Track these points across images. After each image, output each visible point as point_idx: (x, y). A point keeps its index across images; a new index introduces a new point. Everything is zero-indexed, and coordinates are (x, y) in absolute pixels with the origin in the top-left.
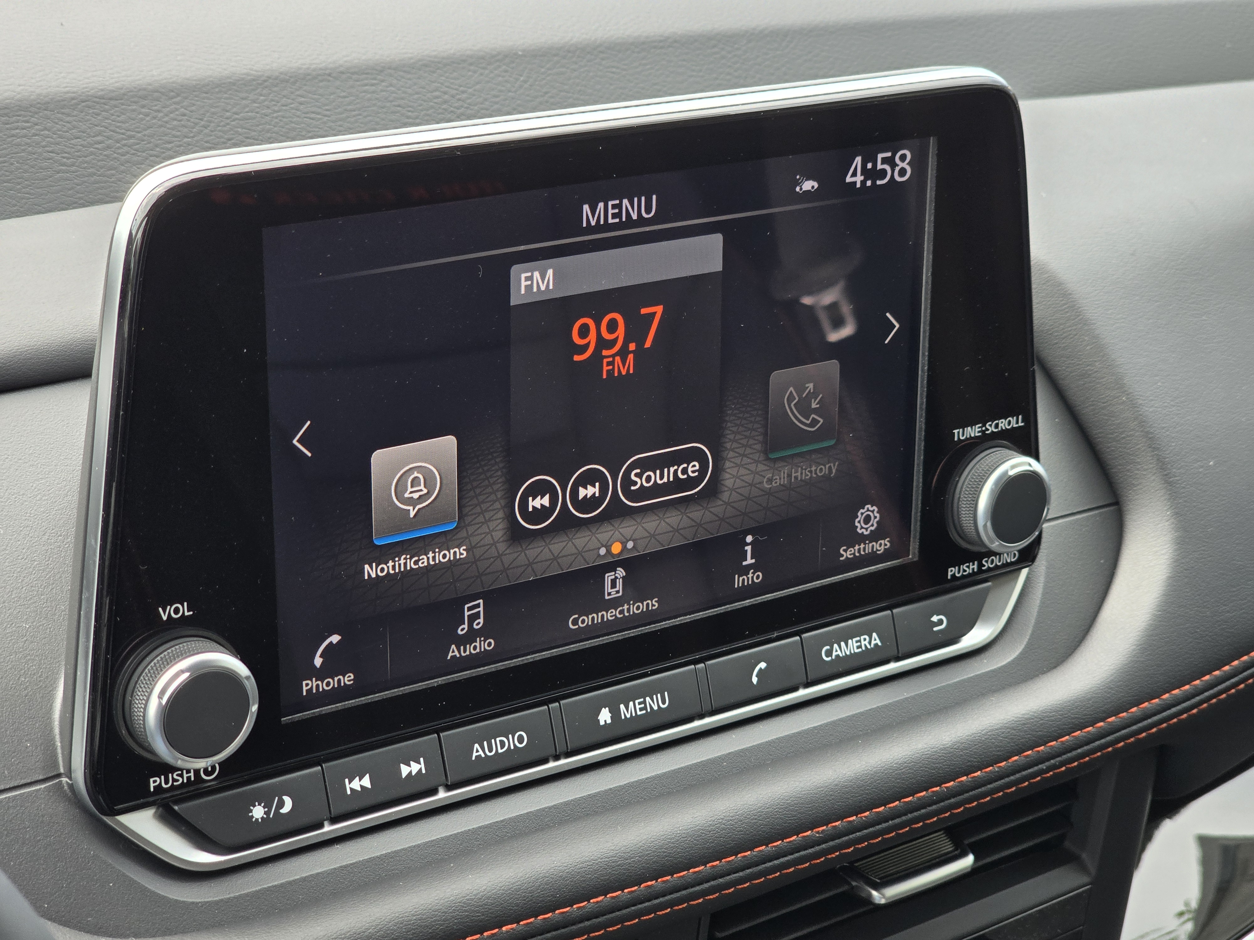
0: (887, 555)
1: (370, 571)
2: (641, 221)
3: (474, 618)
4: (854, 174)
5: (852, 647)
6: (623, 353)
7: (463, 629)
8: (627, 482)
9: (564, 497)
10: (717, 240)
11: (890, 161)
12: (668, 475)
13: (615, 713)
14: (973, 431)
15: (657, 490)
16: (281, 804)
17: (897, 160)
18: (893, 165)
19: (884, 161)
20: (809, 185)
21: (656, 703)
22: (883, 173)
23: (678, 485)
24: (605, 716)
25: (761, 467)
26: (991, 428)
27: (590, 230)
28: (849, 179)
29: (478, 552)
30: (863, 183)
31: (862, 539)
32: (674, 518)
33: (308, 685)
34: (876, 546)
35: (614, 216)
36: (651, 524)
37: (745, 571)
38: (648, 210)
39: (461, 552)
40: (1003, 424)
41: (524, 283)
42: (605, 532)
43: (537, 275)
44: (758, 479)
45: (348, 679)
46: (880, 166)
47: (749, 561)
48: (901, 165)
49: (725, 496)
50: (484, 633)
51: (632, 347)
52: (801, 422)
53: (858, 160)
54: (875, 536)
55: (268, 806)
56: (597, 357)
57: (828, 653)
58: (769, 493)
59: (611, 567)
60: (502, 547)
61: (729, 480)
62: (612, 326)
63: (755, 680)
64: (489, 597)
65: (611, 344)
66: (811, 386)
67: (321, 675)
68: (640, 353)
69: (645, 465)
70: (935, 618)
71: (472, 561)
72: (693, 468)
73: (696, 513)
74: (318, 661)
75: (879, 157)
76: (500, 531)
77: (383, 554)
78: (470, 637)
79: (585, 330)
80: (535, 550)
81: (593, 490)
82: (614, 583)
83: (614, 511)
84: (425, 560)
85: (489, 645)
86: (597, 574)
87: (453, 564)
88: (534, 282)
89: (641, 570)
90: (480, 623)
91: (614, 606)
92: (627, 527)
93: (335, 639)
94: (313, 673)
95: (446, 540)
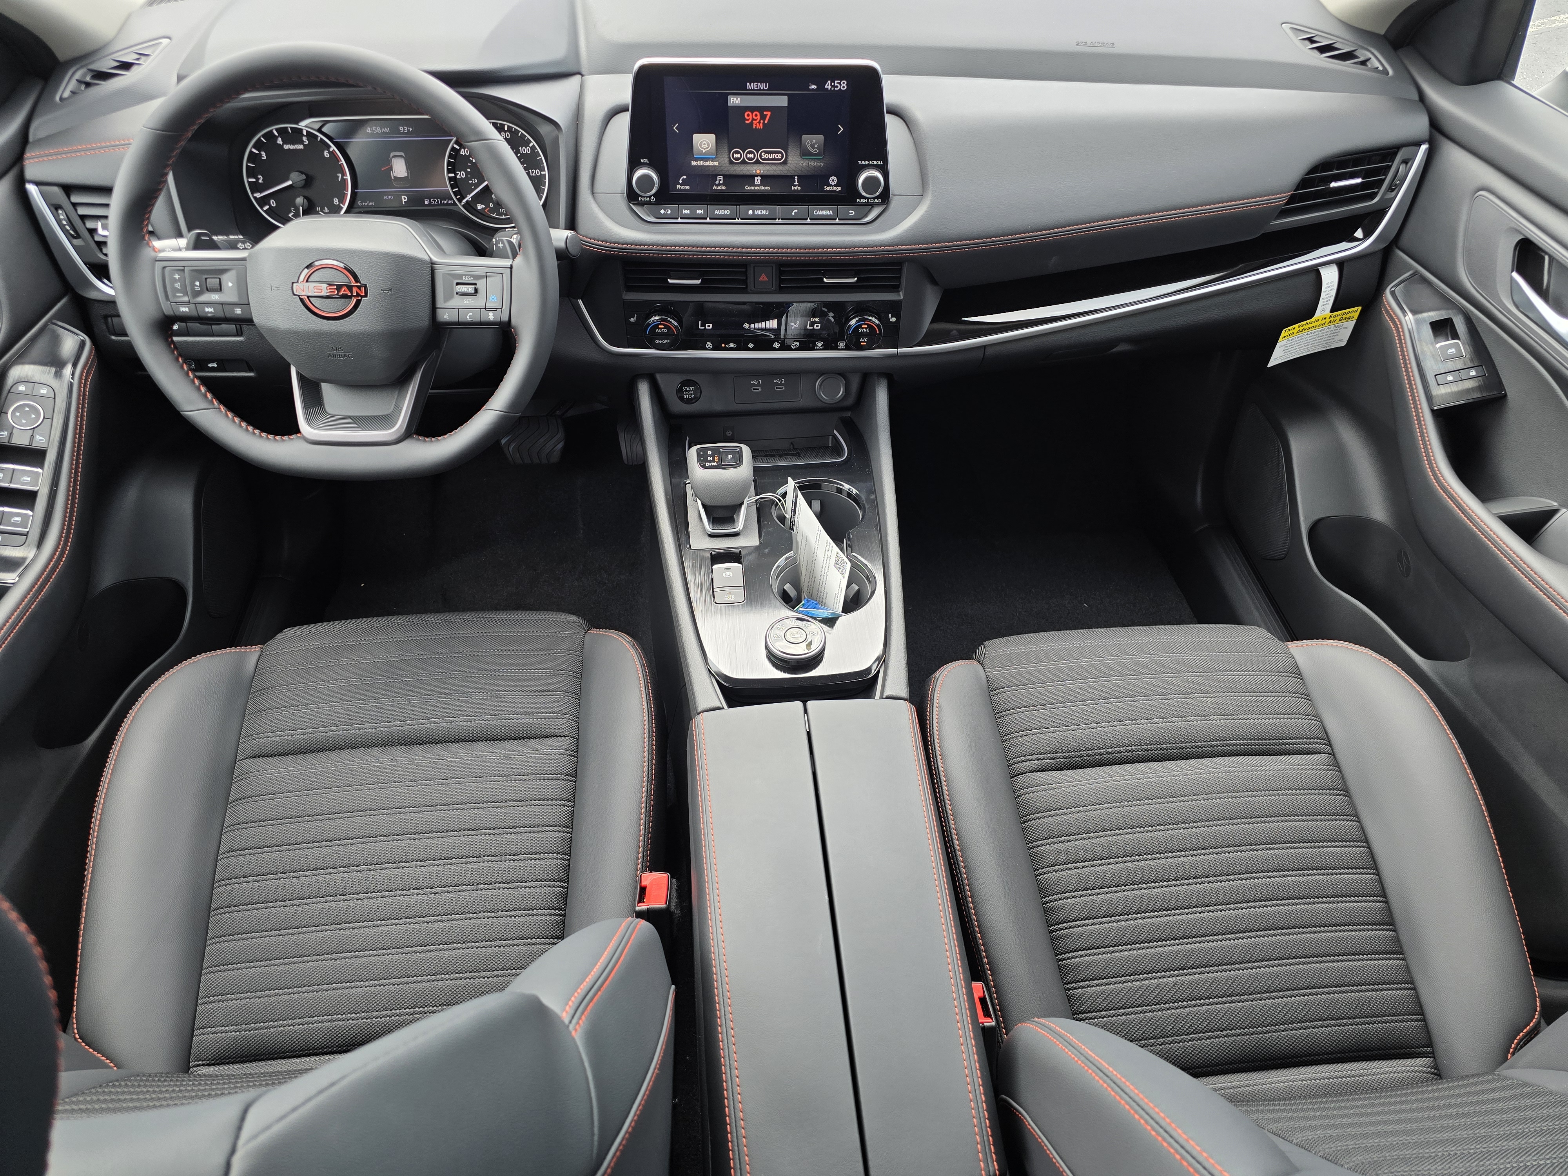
0: (839, 192)
1: (693, 163)
2: (764, 89)
3: (720, 180)
4: (828, 85)
5: (824, 213)
6: (759, 123)
7: (717, 182)
8: (761, 156)
9: (744, 156)
10: (786, 97)
11: (840, 84)
12: (772, 156)
13: (753, 212)
14: (866, 163)
15: (769, 159)
16: (668, 211)
17: (842, 83)
18: (841, 85)
19: (837, 83)
20: (814, 87)
21: (765, 212)
22: (837, 87)
23: (775, 159)
24: (750, 212)
25: (799, 160)
26: (871, 163)
27: (749, 90)
28: (826, 87)
29: (721, 164)
30: (831, 88)
31: (831, 185)
32: (774, 167)
33: (678, 186)
34: (836, 189)
35: (756, 87)
36: (768, 167)
37: (795, 186)
38: (766, 87)
39: (717, 164)
40: (875, 163)
41: (732, 101)
42: (755, 167)
43: (735, 99)
44: (799, 162)
45: (688, 187)
46: (836, 85)
47: (796, 183)
48: (843, 85)
49: (789, 165)
50: (722, 184)
51: (762, 121)
52: (812, 151)
53: (829, 82)
54: (835, 186)
55: (665, 211)
56: (752, 123)
57: (816, 212)
58: (802, 167)
59: (757, 176)
60: (727, 165)
61: (790, 161)
62: (756, 115)
63: (793, 214)
64: (725, 176)
65: (756, 120)
66: (814, 141)
67: (682, 185)
68: (764, 123)
69: (766, 152)
70: (851, 212)
71: (720, 166)
72: (780, 156)
73: (781, 168)
74: (681, 181)
75: (836, 82)
76: (726, 160)
77: (697, 160)
78: (719, 185)
79: (748, 115)
80: (736, 167)
81: (751, 156)
82: (758, 180)
83: (757, 162)
84: (707, 163)
85: (724, 188)
86: (753, 177)
87: (714, 166)
88: (734, 101)
89: (765, 178)
90: (721, 182)
91: (758, 186)
92: (761, 167)
93: (685, 177)
94: (679, 184)
95: (713, 160)
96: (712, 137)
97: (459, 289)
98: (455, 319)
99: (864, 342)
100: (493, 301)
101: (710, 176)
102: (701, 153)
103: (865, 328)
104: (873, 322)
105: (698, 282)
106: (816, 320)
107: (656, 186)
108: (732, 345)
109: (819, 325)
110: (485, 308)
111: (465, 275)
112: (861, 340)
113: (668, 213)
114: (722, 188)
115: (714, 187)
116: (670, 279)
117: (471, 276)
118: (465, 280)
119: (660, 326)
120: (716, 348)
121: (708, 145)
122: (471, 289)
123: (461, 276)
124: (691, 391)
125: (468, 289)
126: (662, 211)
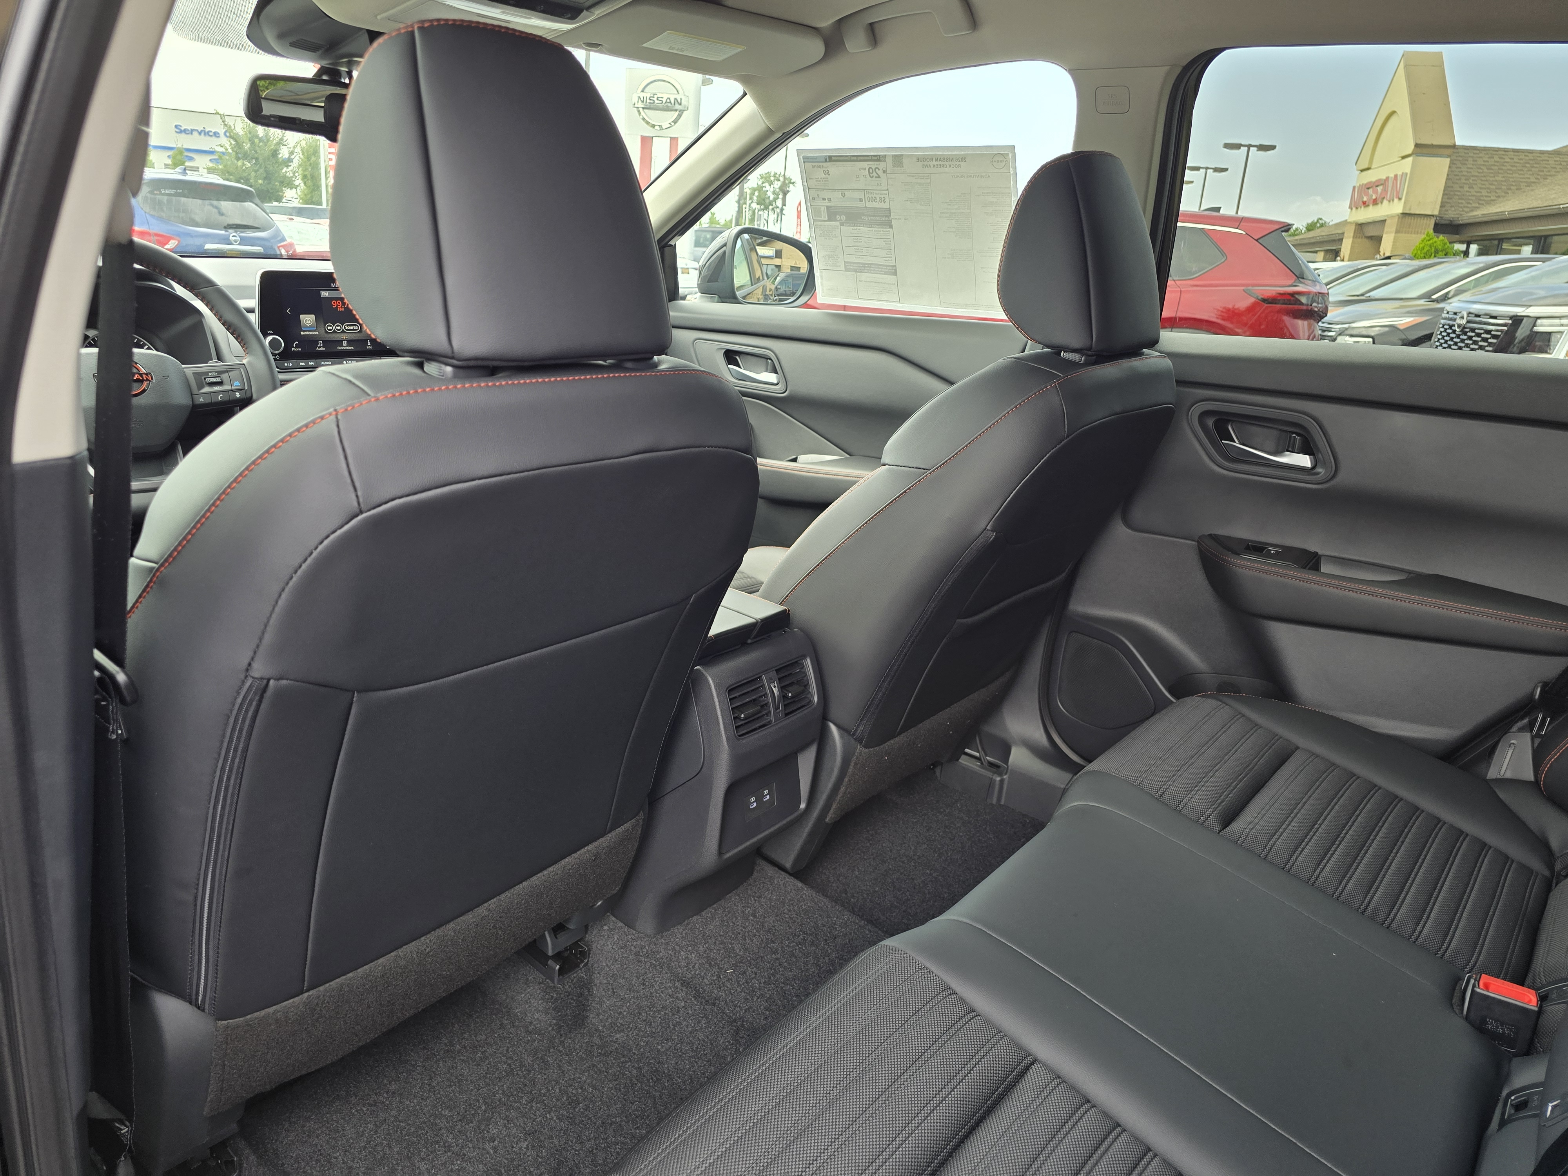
1: (302, 333)
3: (320, 342)
6: (342, 307)
7: (319, 345)
8: (345, 328)
9: (334, 328)
12: (352, 328)
15: (350, 330)
16: (290, 364)
23: (353, 330)
27: (333, 288)
29: (320, 334)
32: (354, 335)
33: (293, 349)
36: (350, 335)
37: (369, 346)
39: (317, 333)
41: (322, 294)
42: (342, 335)
45: (301, 348)
47: (369, 344)
50: (323, 347)
55: (288, 364)
56: (337, 307)
59: (344, 340)
60: (324, 334)
62: (339, 303)
64: (323, 341)
65: (339, 306)
67: (296, 347)
68: (344, 307)
69: (348, 325)
72: (357, 328)
73: (358, 334)
74: (295, 345)
76: (323, 331)
77: (304, 331)
78: (320, 347)
79: (334, 302)
80: (330, 335)
81: (339, 328)
82: (345, 343)
83: (343, 331)
84: (311, 333)
85: (324, 349)
86: (342, 341)
87: (316, 335)
88: (325, 294)
89: (350, 342)
90: (322, 345)
91: (345, 346)
92: (346, 335)
93: (299, 342)
94: (294, 347)
95: (314, 331)
96: (313, 316)
98: (208, 401)
100: (237, 384)
101: (313, 341)
102: (306, 327)
107: (283, 345)
110: (232, 390)
115: (318, 348)
117: (215, 372)
121: (311, 321)
123: (207, 373)
126: (286, 365)
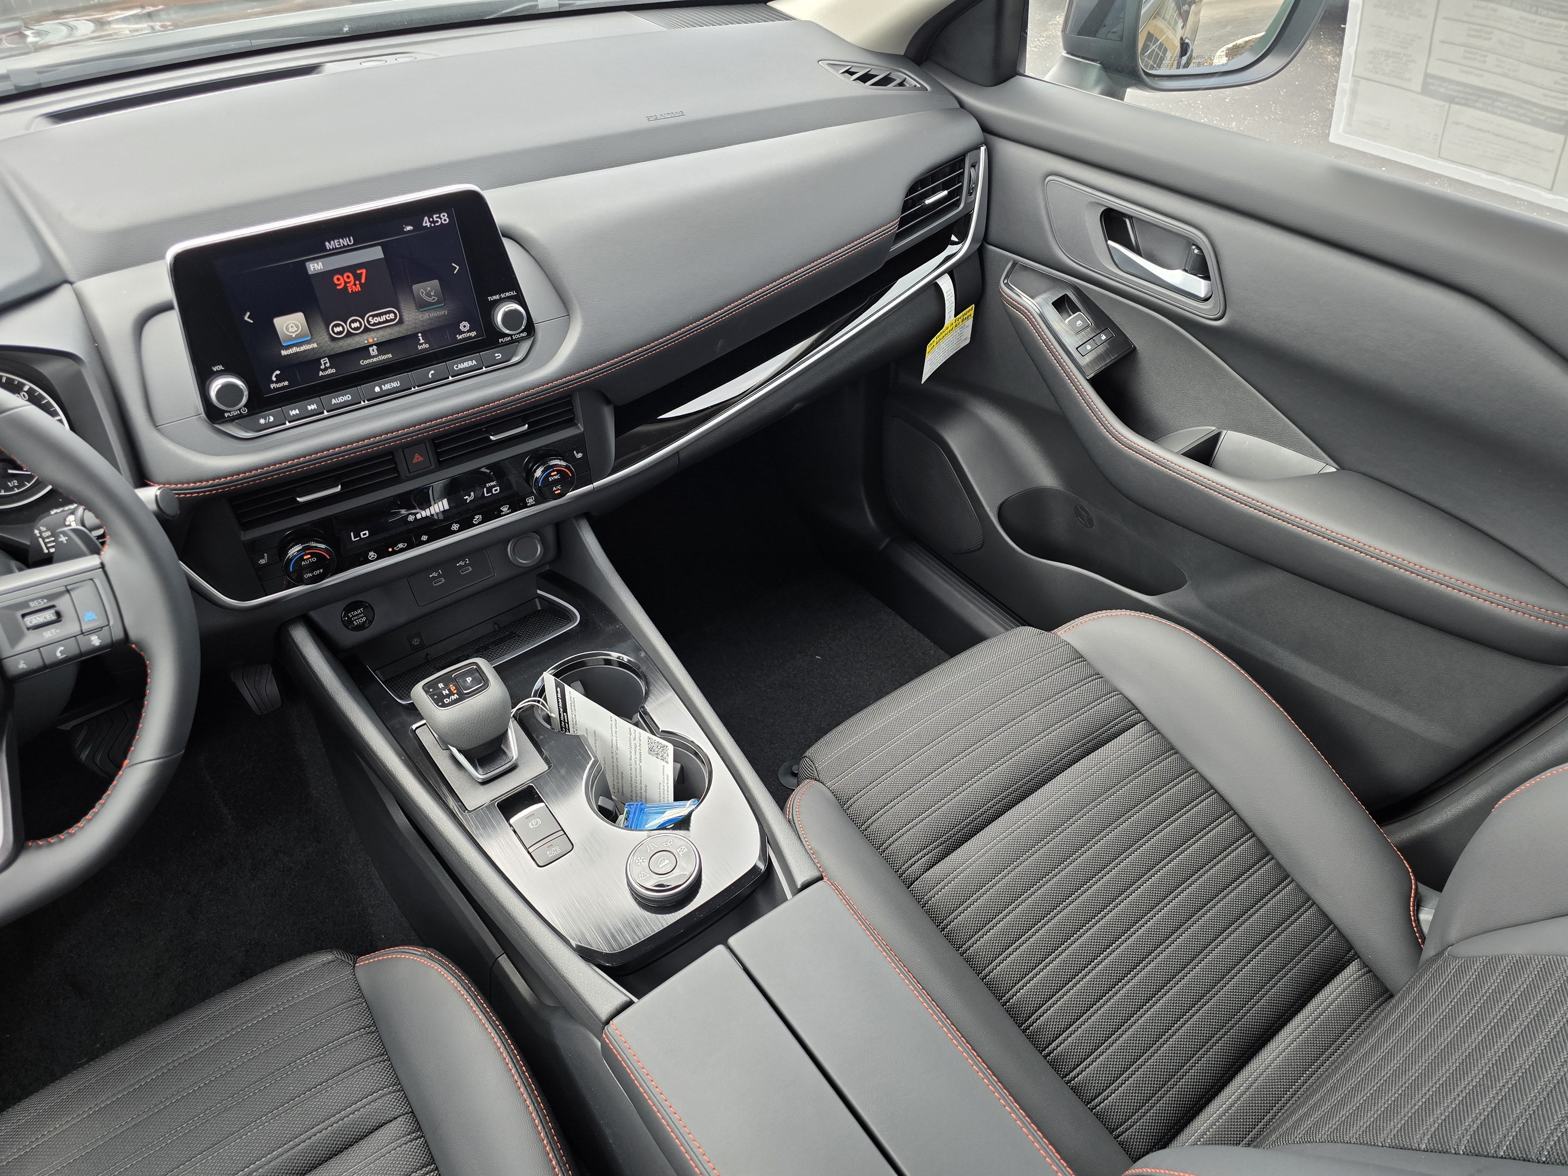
0: (475, 337)
1: (284, 353)
2: (348, 245)
3: (325, 364)
4: (426, 223)
5: (466, 365)
6: (355, 284)
7: (323, 367)
8: (368, 322)
9: (348, 327)
10: (379, 248)
11: (439, 217)
12: (383, 318)
13: (381, 388)
14: (497, 297)
15: (380, 323)
16: (269, 419)
17: (441, 216)
18: (441, 219)
19: (436, 217)
20: (409, 228)
21: (396, 384)
22: (437, 222)
23: (387, 321)
24: (377, 389)
25: (417, 314)
26: (503, 296)
27: (330, 250)
28: (424, 225)
29: (321, 345)
30: (430, 225)
31: (464, 332)
32: (389, 331)
33: (272, 386)
34: (471, 334)
35: (338, 245)
36: (381, 333)
37: (422, 344)
39: (315, 345)
40: (508, 294)
41: (312, 268)
42: (365, 336)
43: (316, 265)
44: (417, 317)
45: (286, 383)
46: (435, 219)
47: (422, 341)
48: (444, 218)
49: (406, 323)
50: (331, 367)
51: (357, 282)
52: (430, 300)
53: (426, 218)
54: (468, 331)
55: (265, 419)
56: (345, 287)
57: (457, 367)
58: (423, 321)
59: (371, 346)
60: (329, 343)
61: (406, 317)
62: (348, 277)
63: (430, 376)
64: (330, 357)
65: (349, 282)
66: (429, 288)
67: (276, 382)
68: (361, 284)
69: (373, 316)
70: (496, 355)
71: (320, 347)
72: (392, 316)
73: (397, 329)
74: (274, 379)
75: (434, 216)
76: (327, 338)
77: (287, 348)
78: (326, 369)
79: (338, 279)
80: (341, 343)
81: (357, 325)
82: (373, 351)
83: (367, 330)
84: (302, 348)
85: (334, 371)
86: (366, 348)
87: (313, 349)
88: (315, 267)
89: (382, 346)
90: (328, 365)
91: (375, 357)
92: (373, 334)
93: (278, 372)
94: (273, 382)
95: (308, 342)
96: (300, 316)
97: (31, 622)
99: (558, 489)
100: (91, 619)
101: (310, 363)
102: (291, 338)
103: (555, 475)
104: (560, 466)
105: (338, 489)
106: (492, 484)
107: (246, 393)
108: (401, 546)
109: (498, 488)
110: (82, 633)
111: (32, 600)
112: (554, 489)
113: (270, 421)
114: (330, 371)
115: (321, 373)
116: (299, 497)
118: (34, 605)
119: (305, 557)
120: (381, 556)
121: (297, 327)
122: (49, 615)
123: (25, 604)
124: (360, 614)
125: (45, 618)
126: (262, 421)
